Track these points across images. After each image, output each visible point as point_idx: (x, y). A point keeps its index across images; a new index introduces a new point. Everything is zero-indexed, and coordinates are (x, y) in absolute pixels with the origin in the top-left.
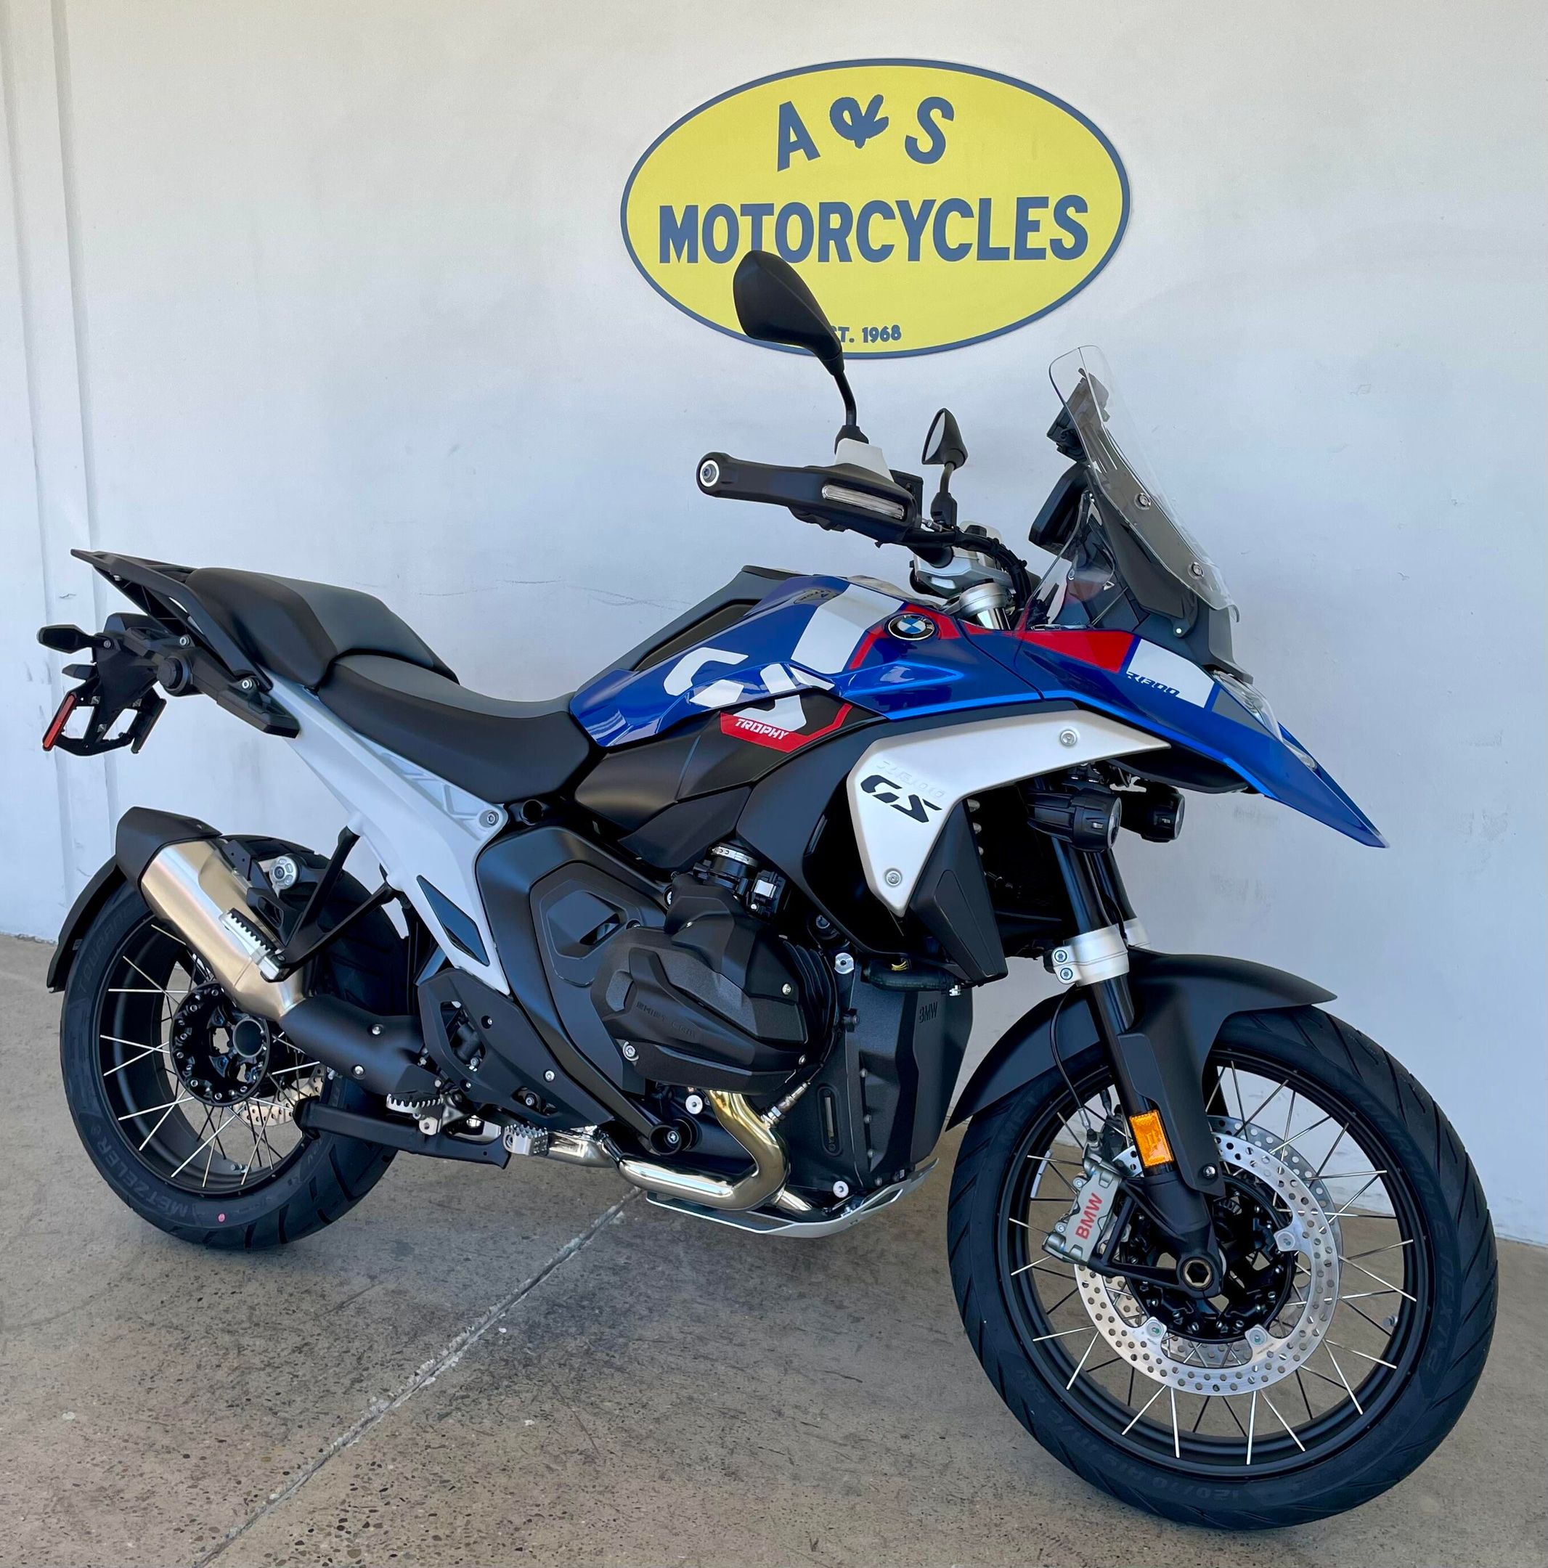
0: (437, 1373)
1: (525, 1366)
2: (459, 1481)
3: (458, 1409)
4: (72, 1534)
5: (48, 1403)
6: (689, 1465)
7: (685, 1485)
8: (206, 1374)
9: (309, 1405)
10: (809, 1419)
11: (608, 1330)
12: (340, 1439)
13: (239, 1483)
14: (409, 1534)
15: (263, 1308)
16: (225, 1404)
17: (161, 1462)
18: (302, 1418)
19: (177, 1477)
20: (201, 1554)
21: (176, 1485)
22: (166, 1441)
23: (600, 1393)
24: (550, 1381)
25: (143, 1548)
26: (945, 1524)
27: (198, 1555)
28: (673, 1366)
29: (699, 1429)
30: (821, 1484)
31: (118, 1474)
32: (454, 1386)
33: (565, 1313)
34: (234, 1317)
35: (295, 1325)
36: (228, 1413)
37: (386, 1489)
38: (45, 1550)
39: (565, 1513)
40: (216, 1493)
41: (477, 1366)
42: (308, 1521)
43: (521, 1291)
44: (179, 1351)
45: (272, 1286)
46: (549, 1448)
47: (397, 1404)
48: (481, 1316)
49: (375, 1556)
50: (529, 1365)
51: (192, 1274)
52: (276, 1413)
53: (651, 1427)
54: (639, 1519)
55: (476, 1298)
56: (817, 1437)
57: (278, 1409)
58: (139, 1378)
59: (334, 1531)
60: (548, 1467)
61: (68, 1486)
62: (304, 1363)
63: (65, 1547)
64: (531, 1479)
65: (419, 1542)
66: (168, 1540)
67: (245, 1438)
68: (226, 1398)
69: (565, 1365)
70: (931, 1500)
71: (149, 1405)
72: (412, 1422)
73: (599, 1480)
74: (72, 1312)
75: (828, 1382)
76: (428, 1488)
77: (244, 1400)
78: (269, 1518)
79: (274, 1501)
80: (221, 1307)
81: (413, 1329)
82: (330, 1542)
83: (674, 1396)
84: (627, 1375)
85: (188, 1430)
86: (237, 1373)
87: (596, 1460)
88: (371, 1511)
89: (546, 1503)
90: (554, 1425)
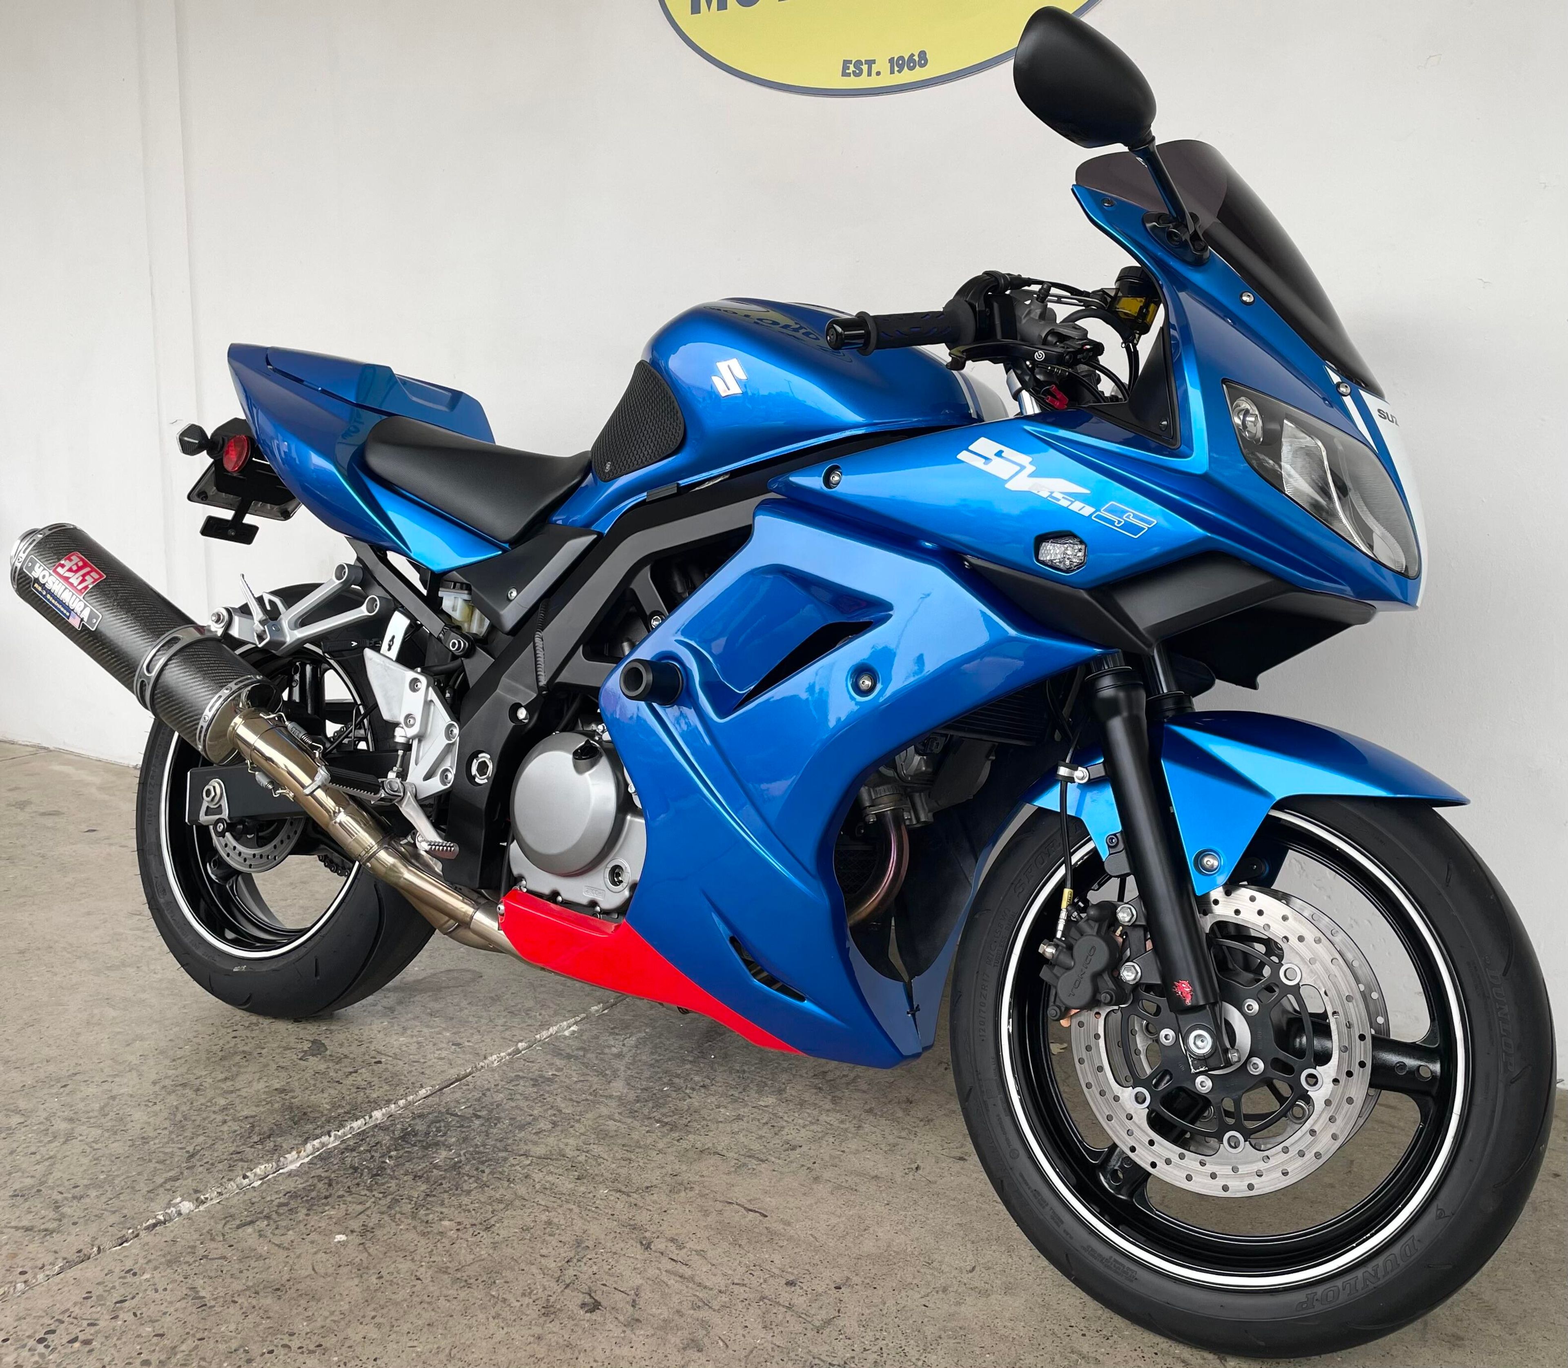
0: (269, 1177)
1: (374, 1176)
2: (215, 1299)
3: (268, 1217)
6: (505, 1300)
7: (486, 1324)
8: (14, 1160)
10: (681, 1255)
15: (124, 1098)
18: (83, 1214)
24: (392, 1194)
28: (548, 1185)
32: (278, 1193)
37: (124, 1301)
39: (320, 1345)
41: (319, 1171)
47: (202, 1208)
48: (357, 1119)
52: (58, 1207)
57: (64, 1202)
59: (30, 1344)
64: (303, 1302)
72: (204, 1227)
75: (725, 1214)
76: (174, 1304)
77: (34, 1190)
81: (272, 1129)
83: (531, 1218)
86: (48, 1162)
88: (89, 1324)
89: (303, 1334)
90: (369, 1244)
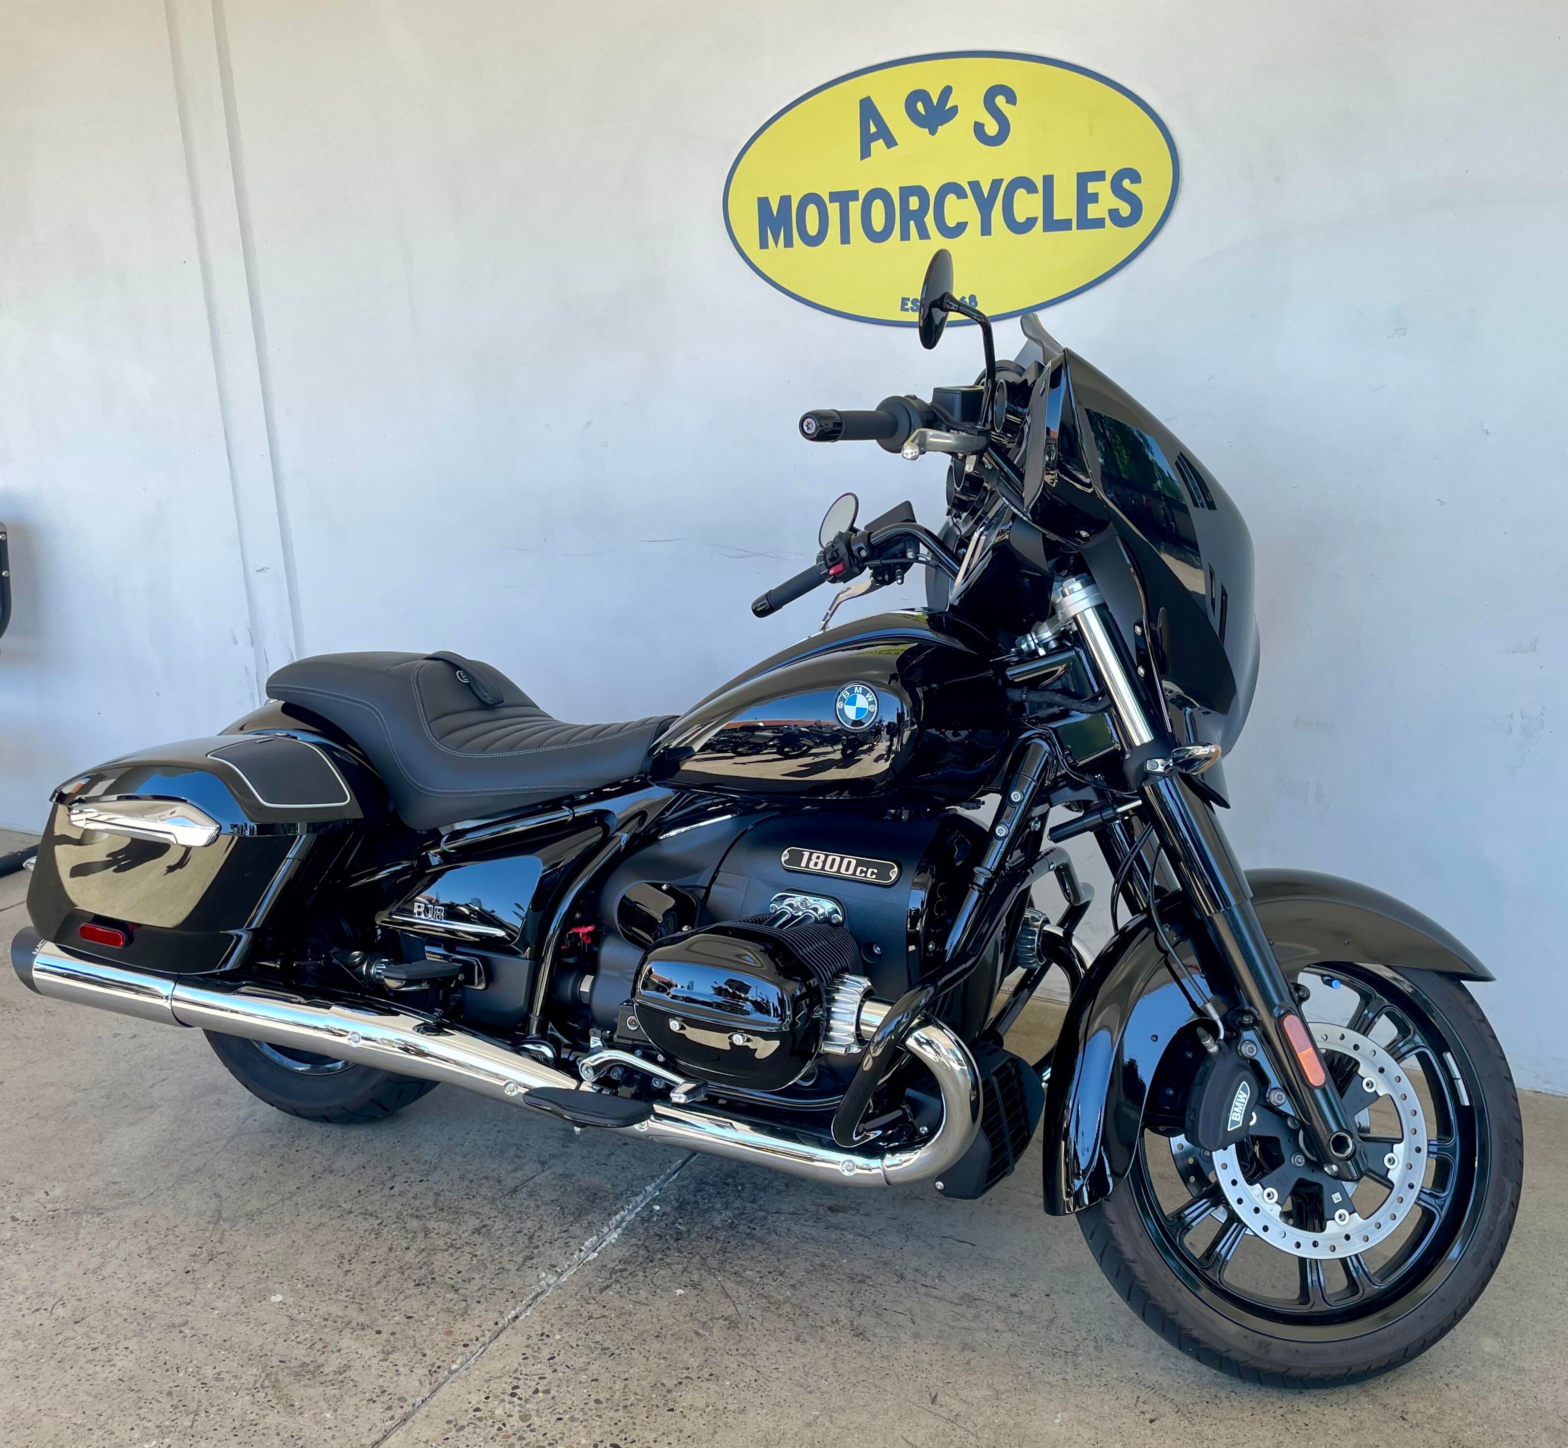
0: (599, 1249)
1: (677, 1240)
2: (618, 1348)
3: (618, 1282)
4: (278, 1407)
5: (259, 1287)
6: (822, 1327)
7: (818, 1346)
8: (397, 1256)
9: (486, 1281)
10: (928, 1282)
11: (749, 1205)
12: (513, 1313)
13: (424, 1355)
14: (574, 1398)
15: (447, 1194)
16: (413, 1283)
17: (358, 1337)
18: (480, 1294)
19: (371, 1352)
20: (391, 1422)
21: (369, 1359)
22: (361, 1320)
23: (742, 1262)
24: (698, 1253)
25: (340, 1417)
26: (1051, 1377)
27: (387, 1423)
28: (808, 1236)
29: (830, 1294)
30: (940, 1341)
31: (318, 1351)
32: (614, 1261)
33: (712, 1191)
34: (422, 1203)
35: (474, 1208)
36: (416, 1291)
37: (554, 1358)
38: (254, 1423)
39: (711, 1375)
40: (404, 1365)
41: (634, 1241)
42: (485, 1389)
43: (673, 1171)
44: (373, 1236)
45: (455, 1174)
46: (698, 1315)
47: (564, 1279)
48: (637, 1195)
49: (543, 1419)
50: (678, 1239)
51: (385, 1165)
52: (457, 1290)
53: (789, 1294)
54: (778, 1378)
55: (633, 1179)
56: (936, 1298)
57: (459, 1286)
58: (338, 1262)
59: (507, 1398)
60: (697, 1333)
61: (275, 1361)
62: (482, 1244)
63: (272, 1419)
64: (681, 1344)
65: (582, 1406)
66: (361, 1410)
67: (430, 1314)
68: (414, 1277)
69: (711, 1238)
70: (1038, 1355)
71: (346, 1286)
72: (576, 1294)
73: (742, 1344)
74: (281, 1204)
75: (946, 1246)
76: (591, 1355)
77: (430, 1279)
78: (451, 1387)
79: (456, 1371)
80: (411, 1195)
81: (578, 1209)
82: (504, 1407)
83: (808, 1263)
84: (766, 1246)
85: (380, 1308)
86: (424, 1254)
87: (740, 1325)
88: (540, 1378)
89: (695, 1367)
90: (702, 1294)
